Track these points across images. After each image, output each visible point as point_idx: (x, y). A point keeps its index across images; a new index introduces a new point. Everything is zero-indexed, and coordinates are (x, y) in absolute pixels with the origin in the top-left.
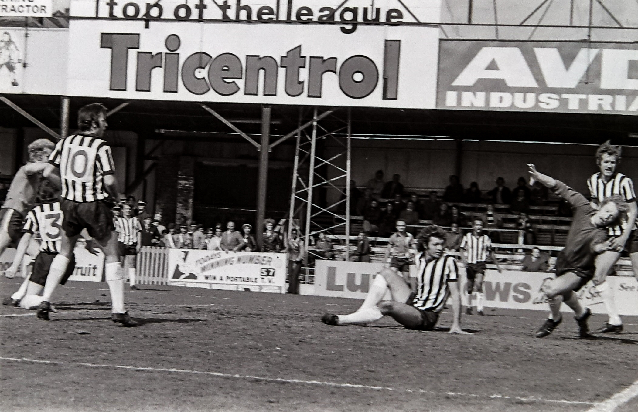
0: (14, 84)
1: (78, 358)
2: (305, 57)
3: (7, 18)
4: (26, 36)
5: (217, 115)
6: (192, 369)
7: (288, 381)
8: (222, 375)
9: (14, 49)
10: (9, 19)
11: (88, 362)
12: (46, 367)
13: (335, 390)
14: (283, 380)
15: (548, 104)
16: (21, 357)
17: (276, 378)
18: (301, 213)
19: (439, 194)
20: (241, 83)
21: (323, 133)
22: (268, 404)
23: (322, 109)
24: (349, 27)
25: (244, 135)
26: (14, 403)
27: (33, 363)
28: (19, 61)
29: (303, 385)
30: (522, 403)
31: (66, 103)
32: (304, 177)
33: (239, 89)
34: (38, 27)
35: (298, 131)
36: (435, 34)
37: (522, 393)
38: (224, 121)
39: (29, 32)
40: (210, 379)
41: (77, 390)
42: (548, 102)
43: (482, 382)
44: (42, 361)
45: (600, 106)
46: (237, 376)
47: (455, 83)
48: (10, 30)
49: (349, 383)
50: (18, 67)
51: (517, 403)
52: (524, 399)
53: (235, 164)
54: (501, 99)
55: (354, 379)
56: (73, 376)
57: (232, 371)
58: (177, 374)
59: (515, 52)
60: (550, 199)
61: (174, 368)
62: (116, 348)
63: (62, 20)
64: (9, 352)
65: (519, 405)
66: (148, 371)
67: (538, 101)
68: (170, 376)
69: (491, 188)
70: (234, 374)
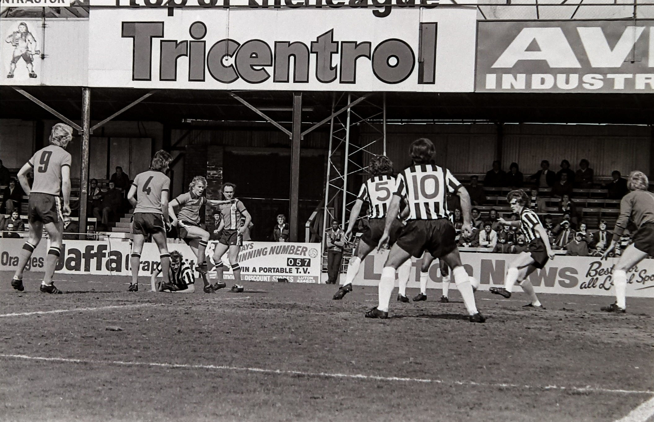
0: (32, 76)
1: (109, 356)
2: (337, 42)
3: (23, 9)
4: (44, 27)
5: (246, 103)
6: (230, 365)
7: (333, 375)
8: (262, 370)
9: (31, 40)
10: (25, 10)
11: (120, 359)
12: (76, 365)
13: (381, 384)
14: (327, 375)
15: (592, 85)
16: (50, 356)
17: (320, 372)
18: (336, 201)
19: (479, 179)
20: (270, 70)
21: (357, 120)
22: (313, 400)
23: (355, 95)
24: (382, 10)
25: (275, 123)
26: (46, 403)
27: (62, 362)
28: (37, 52)
29: (348, 379)
30: (579, 394)
31: (87, 94)
32: (339, 165)
33: (269, 76)
34: (56, 17)
35: (332, 118)
36: (473, 15)
37: (578, 383)
38: (254, 109)
39: (46, 23)
40: (249, 375)
41: (111, 389)
42: (591, 83)
43: (535, 372)
44: (72, 360)
45: (647, 85)
46: (278, 371)
47: (495, 66)
48: (26, 20)
49: (396, 376)
50: (37, 59)
51: (574, 394)
52: (581, 390)
53: (267, 153)
54: (543, 81)
55: (400, 372)
56: (105, 375)
57: (272, 366)
58: (215, 371)
59: (557, 32)
60: (595, 182)
61: (212, 364)
62: (149, 345)
63: (80, 10)
64: (37, 351)
65: (576, 396)
66: (184, 368)
67: (581, 81)
68: (207, 373)
69: (535, 172)
70: (275, 370)
